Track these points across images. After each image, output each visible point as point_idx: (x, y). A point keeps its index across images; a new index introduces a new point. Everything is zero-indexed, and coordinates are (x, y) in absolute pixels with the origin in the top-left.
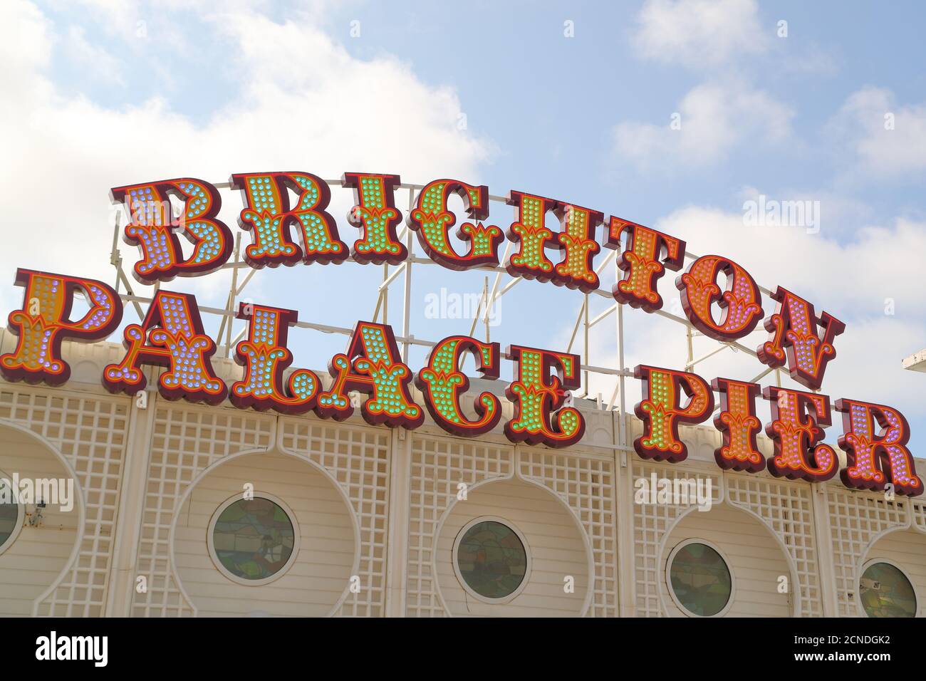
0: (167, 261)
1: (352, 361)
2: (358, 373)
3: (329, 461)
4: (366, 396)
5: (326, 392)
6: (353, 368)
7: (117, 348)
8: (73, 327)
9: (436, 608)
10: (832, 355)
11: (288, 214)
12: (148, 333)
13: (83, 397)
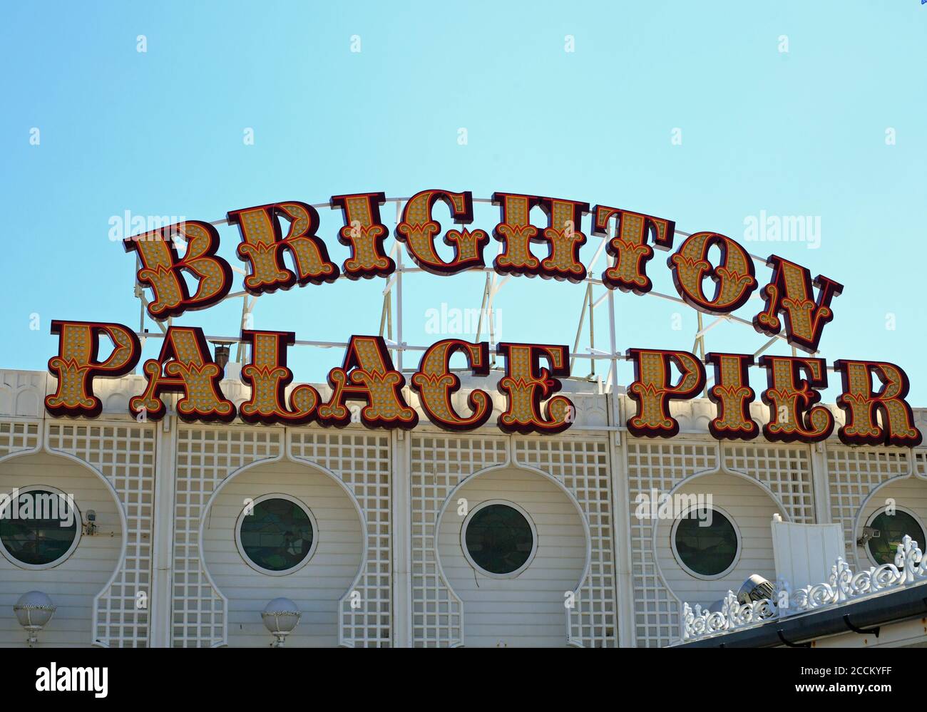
0: (175, 299)
1: (348, 373)
2: (353, 384)
3: (334, 465)
4: (364, 404)
5: (325, 404)
6: (349, 378)
7: (141, 380)
8: (100, 367)
9: (441, 588)
10: (830, 318)
11: (281, 242)
12: (164, 366)
13: (116, 426)
